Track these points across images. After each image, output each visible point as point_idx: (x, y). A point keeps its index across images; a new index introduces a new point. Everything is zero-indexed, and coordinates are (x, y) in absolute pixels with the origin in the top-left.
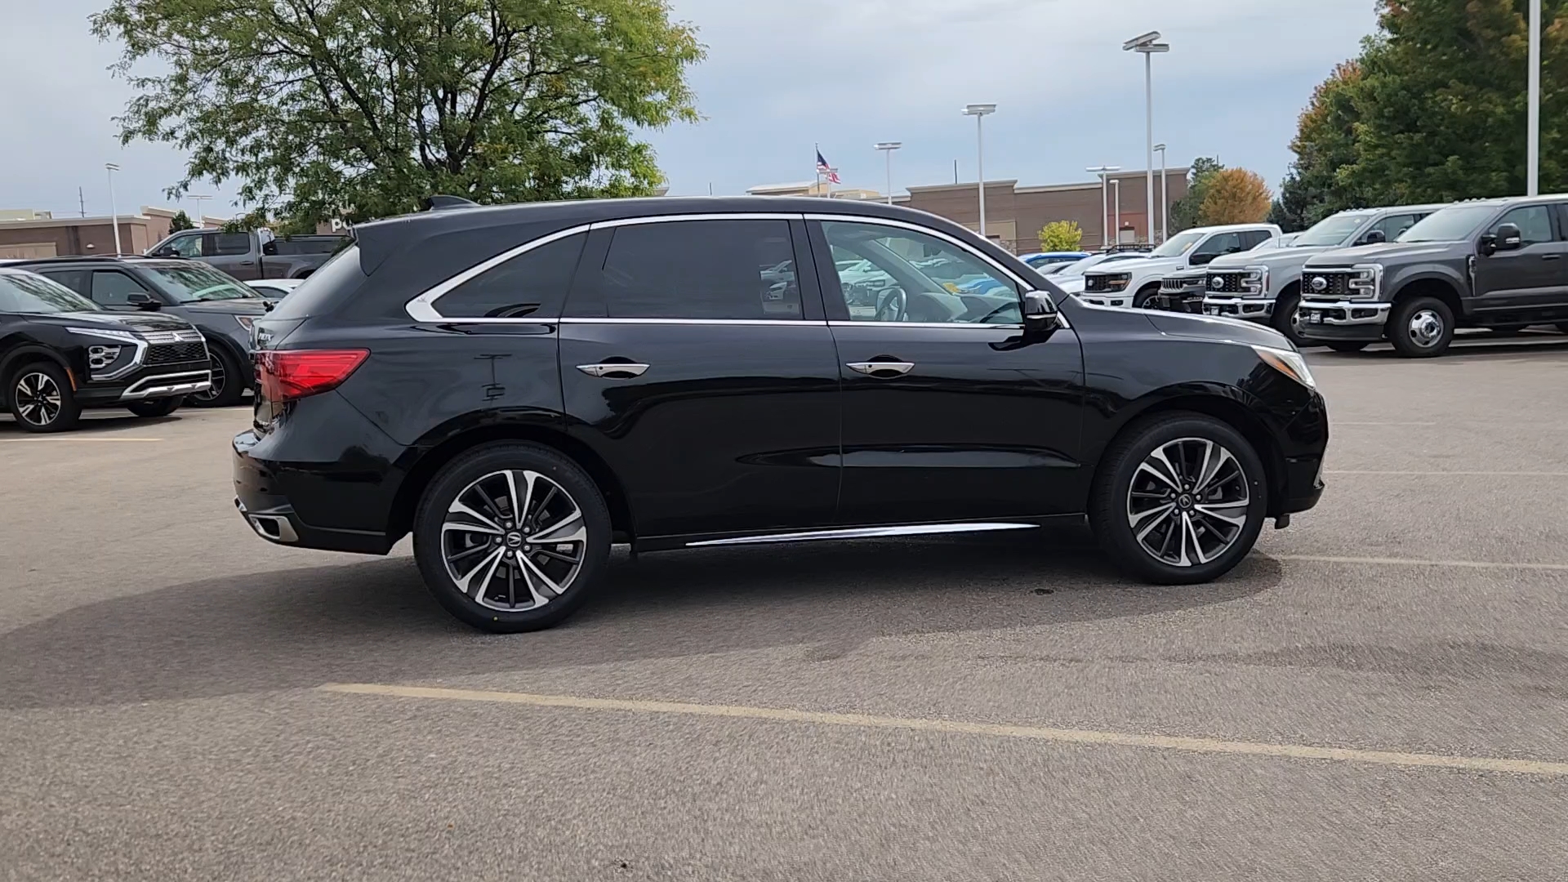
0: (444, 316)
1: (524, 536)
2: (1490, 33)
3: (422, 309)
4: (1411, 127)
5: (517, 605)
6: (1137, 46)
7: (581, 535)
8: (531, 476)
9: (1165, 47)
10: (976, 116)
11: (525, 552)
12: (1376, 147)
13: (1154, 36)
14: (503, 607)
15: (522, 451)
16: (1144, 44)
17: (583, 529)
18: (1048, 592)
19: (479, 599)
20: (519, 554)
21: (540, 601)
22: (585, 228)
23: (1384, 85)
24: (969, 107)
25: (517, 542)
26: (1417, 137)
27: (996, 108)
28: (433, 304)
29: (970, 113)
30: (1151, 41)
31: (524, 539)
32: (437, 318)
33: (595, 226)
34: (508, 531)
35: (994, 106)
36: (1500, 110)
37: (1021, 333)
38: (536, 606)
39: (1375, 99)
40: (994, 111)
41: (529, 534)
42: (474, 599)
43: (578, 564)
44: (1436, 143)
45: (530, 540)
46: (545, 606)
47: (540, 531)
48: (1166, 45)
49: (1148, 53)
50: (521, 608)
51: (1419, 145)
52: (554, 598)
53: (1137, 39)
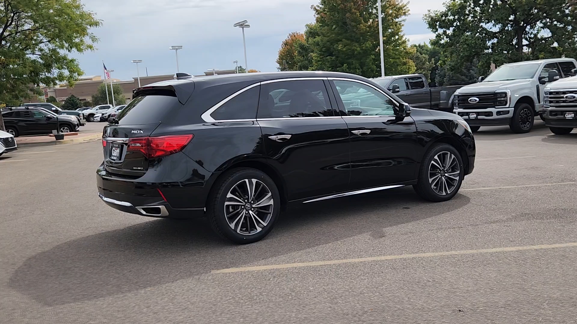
0: (215, 120)
1: (251, 204)
2: (353, 24)
3: (207, 117)
4: (331, 55)
5: (251, 232)
6: (239, 25)
7: (272, 202)
8: (254, 181)
9: (248, 26)
10: (175, 50)
11: (252, 211)
12: (319, 61)
13: (245, 22)
14: (247, 234)
15: (251, 171)
16: (242, 25)
17: (272, 200)
18: (409, 208)
19: (238, 231)
20: (250, 212)
21: (259, 229)
22: (259, 84)
23: (322, 41)
24: (172, 47)
25: (249, 207)
26: (334, 58)
27: (183, 47)
28: (211, 115)
29: (173, 49)
30: (244, 24)
31: (251, 206)
32: (213, 121)
33: (262, 83)
34: (246, 203)
35: (182, 46)
36: (359, 49)
37: (394, 118)
38: (258, 231)
39: (319, 45)
40: (182, 48)
41: (253, 204)
42: (236, 232)
43: (271, 214)
44: (339, 60)
45: (254, 206)
46: (261, 231)
47: (257, 202)
48: (249, 25)
49: (243, 28)
50: (253, 233)
51: (334, 60)
52: (264, 228)
53: (239, 23)
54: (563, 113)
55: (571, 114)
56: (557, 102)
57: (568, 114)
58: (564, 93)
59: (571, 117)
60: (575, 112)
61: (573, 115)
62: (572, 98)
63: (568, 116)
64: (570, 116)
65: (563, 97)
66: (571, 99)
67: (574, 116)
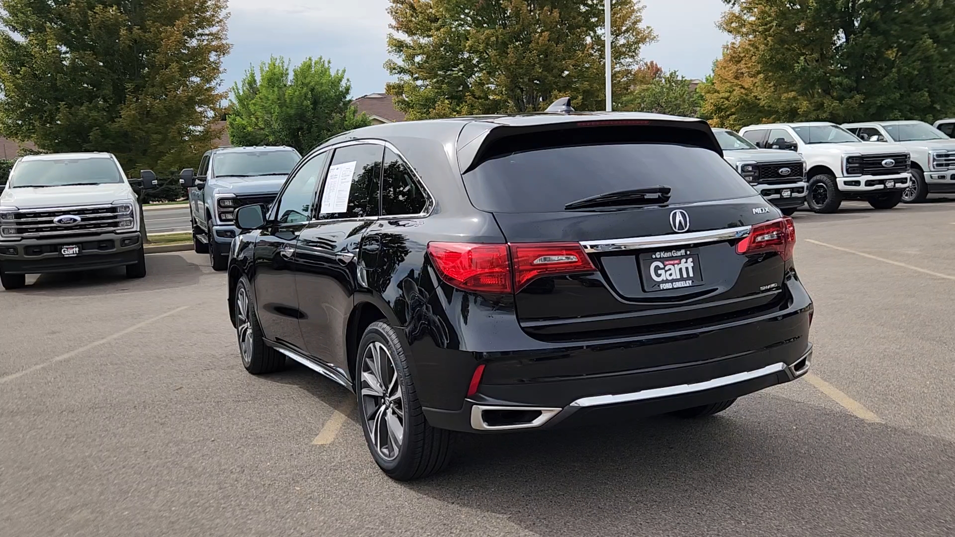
54: (57, 248)
55: (73, 248)
56: (41, 230)
57: (67, 248)
58: (54, 214)
59: (74, 254)
60: (80, 245)
61: (77, 249)
62: (72, 221)
63: (66, 252)
64: (71, 251)
65: (52, 222)
66: (69, 223)
67: (79, 251)
